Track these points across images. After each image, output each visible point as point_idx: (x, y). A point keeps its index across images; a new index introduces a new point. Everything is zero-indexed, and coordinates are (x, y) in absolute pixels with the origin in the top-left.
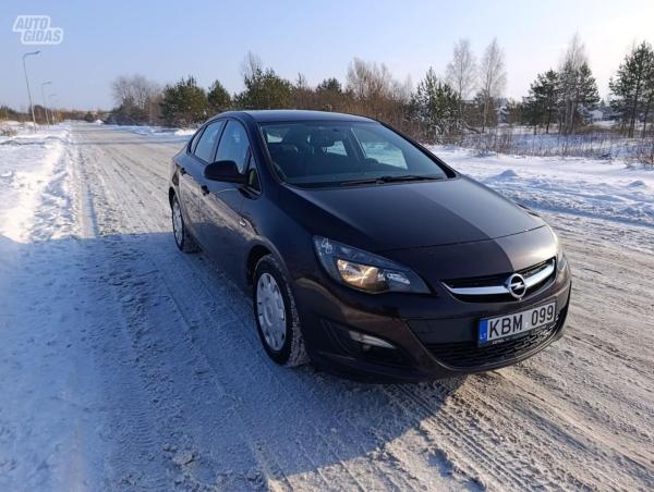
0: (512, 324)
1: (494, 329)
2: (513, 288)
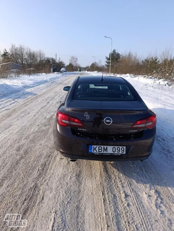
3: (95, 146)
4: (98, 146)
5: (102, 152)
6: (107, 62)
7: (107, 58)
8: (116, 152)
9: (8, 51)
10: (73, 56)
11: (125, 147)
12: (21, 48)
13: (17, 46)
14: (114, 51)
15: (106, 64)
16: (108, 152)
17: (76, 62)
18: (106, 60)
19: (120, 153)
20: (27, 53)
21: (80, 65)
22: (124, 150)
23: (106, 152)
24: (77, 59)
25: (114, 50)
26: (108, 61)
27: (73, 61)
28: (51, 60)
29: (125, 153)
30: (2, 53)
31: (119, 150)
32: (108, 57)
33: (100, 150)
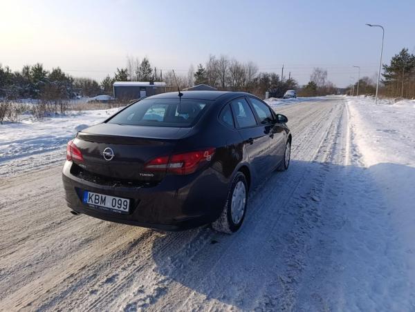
3: (91, 193)
4: (95, 194)
5: (99, 204)
6: (385, 76)
7: (385, 67)
8: (116, 208)
9: (204, 67)
10: (318, 68)
11: (128, 201)
12: (223, 61)
13: (218, 58)
14: (404, 52)
15: (384, 79)
16: (106, 206)
17: (323, 79)
18: (383, 71)
19: (122, 209)
20: (231, 69)
21: (334, 84)
22: (126, 206)
23: (103, 205)
24: (326, 73)
25: (403, 50)
26: (388, 74)
27: (317, 76)
28: (270, 78)
29: (127, 210)
30: (196, 70)
31: (121, 204)
32: (389, 65)
33: (97, 201)
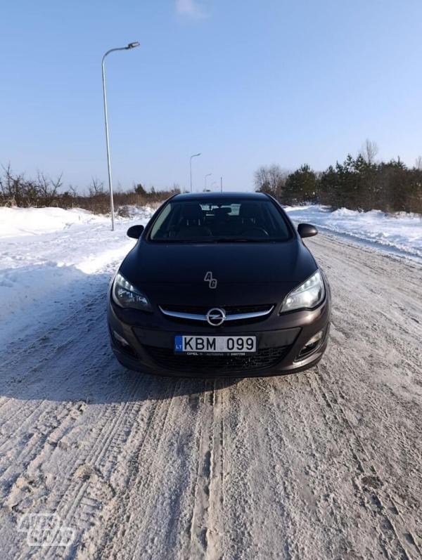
0: (205, 344)
1: (188, 343)
2: (210, 318)
